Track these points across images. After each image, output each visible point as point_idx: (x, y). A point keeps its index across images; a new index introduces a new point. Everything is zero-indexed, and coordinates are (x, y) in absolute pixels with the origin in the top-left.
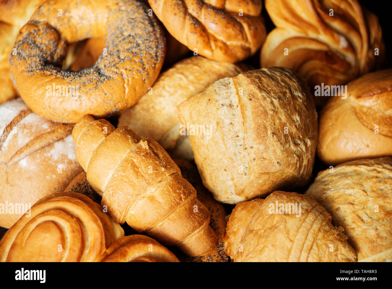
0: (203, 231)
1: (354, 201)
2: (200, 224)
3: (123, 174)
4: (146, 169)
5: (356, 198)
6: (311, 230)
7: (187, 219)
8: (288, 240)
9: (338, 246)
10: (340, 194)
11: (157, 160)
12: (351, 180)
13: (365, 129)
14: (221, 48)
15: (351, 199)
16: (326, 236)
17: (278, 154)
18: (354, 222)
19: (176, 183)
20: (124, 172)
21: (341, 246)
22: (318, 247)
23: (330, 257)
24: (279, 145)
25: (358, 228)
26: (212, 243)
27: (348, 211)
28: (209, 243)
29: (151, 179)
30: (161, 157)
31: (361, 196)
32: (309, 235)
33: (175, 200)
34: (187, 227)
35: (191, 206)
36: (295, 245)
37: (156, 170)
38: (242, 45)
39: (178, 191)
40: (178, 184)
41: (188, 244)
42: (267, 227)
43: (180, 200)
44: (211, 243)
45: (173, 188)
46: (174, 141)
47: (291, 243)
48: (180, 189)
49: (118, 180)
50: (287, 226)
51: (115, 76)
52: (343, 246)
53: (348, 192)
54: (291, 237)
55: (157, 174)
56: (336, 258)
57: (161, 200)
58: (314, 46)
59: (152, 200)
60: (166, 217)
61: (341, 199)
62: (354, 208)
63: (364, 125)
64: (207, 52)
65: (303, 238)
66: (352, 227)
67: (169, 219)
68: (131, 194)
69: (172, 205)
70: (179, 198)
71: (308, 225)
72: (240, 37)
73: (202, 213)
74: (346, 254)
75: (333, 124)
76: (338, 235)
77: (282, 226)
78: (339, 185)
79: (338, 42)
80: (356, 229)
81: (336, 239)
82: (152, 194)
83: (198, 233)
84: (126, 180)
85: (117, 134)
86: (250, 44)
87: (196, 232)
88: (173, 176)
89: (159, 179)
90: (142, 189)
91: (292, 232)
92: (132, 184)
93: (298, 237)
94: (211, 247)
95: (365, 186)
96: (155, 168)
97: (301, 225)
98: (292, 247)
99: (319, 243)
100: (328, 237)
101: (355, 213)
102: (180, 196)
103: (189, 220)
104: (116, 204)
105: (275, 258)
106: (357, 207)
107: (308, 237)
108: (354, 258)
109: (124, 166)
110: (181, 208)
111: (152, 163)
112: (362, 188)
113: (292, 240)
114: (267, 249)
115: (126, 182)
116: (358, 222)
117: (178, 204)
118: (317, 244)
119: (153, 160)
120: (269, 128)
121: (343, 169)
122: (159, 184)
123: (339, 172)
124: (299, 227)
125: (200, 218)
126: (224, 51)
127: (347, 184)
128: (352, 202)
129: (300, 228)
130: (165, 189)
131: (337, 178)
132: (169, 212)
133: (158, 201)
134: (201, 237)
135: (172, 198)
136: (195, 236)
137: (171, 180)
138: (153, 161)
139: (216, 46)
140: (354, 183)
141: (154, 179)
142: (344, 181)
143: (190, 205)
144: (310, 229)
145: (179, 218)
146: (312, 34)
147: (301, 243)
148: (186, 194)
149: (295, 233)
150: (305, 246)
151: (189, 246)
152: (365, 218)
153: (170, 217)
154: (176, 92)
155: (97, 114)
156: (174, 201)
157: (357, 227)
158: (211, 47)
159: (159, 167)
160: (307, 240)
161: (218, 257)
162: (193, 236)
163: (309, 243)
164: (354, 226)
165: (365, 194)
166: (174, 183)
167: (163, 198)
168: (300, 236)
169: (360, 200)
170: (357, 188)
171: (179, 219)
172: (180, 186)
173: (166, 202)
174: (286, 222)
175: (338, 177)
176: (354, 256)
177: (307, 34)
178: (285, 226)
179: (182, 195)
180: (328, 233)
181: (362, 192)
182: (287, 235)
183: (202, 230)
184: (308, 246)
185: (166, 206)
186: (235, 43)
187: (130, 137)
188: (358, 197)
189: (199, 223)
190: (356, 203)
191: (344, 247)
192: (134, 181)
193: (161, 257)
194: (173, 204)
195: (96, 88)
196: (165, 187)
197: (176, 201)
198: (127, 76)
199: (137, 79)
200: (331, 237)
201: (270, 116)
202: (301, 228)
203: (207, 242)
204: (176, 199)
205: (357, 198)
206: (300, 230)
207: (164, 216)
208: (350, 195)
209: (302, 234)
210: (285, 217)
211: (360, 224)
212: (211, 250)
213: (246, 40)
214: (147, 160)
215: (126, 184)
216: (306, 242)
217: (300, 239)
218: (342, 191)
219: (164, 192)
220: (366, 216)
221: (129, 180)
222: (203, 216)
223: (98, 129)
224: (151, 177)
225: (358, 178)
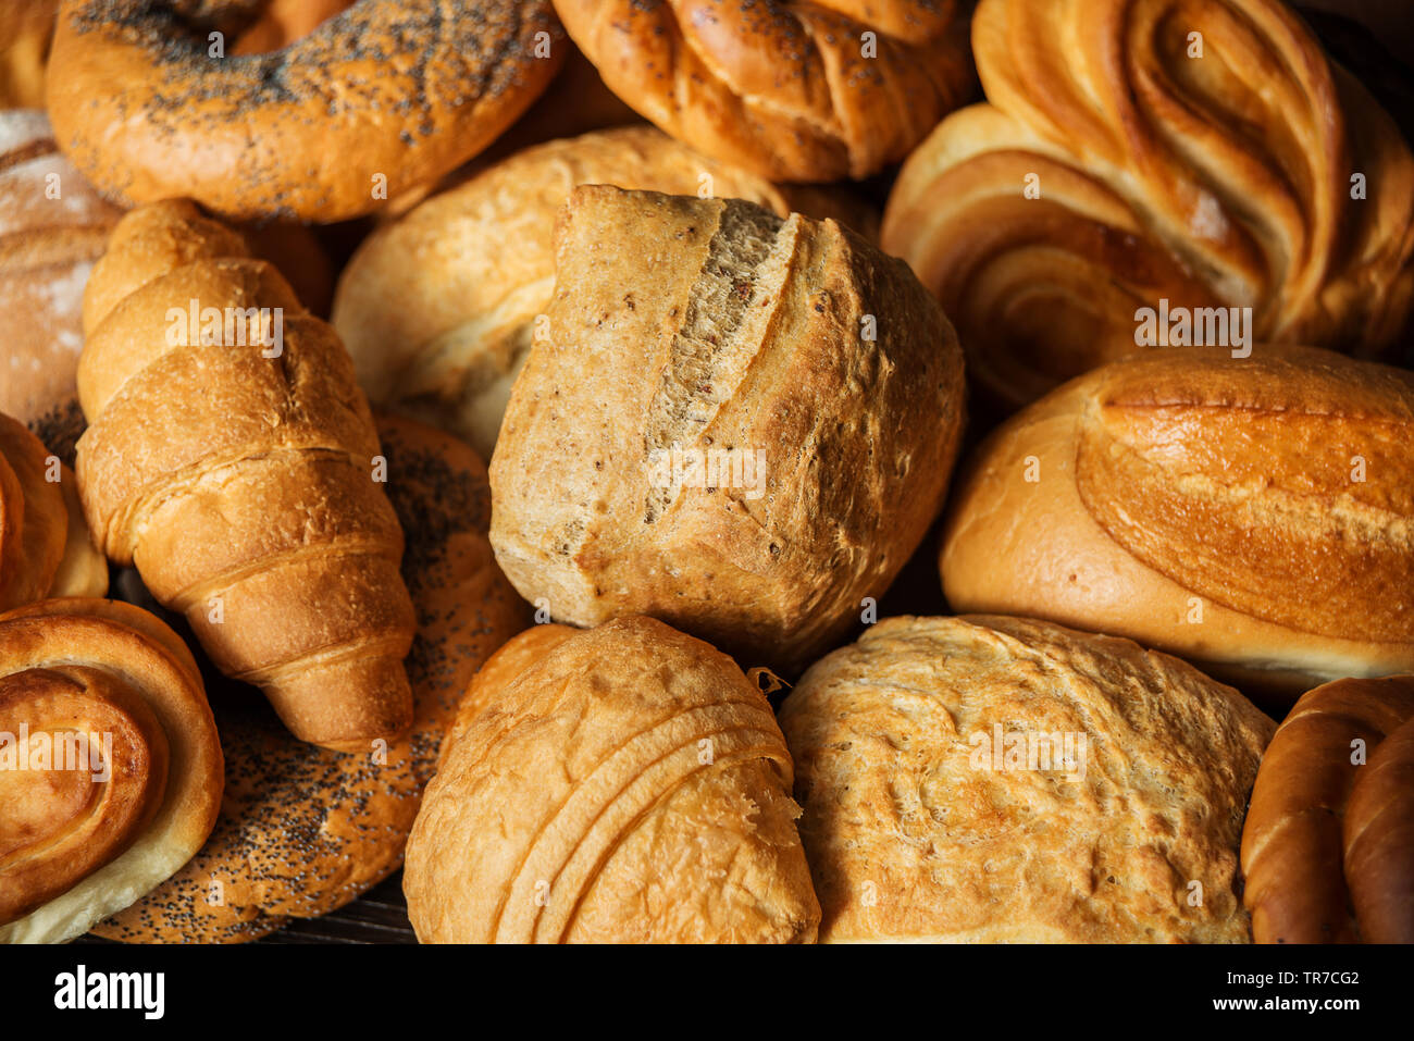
0: (350, 664)
1: (905, 739)
2: (341, 639)
3: (145, 396)
4: (221, 401)
5: (913, 730)
6: (658, 767)
7: (299, 603)
8: (560, 772)
9: (735, 853)
10: (877, 699)
11: (273, 388)
12: (940, 667)
13: (1082, 514)
14: (709, 107)
15: (899, 726)
16: (705, 807)
17: (790, 522)
18: (865, 805)
19: (309, 480)
20: (150, 390)
21: (746, 857)
22: (657, 832)
23: (690, 879)
24: (813, 499)
25: (873, 828)
26: (369, 714)
27: (870, 763)
28: (359, 713)
29: (222, 437)
30: (300, 383)
31: (933, 726)
32: (641, 780)
33: (276, 529)
34: (288, 630)
35: (336, 571)
36: (579, 794)
37: (253, 415)
38: (800, 120)
39: (300, 506)
40: (316, 486)
41: (288, 689)
42: (529, 712)
43: (294, 538)
44: (363, 715)
45: (290, 492)
46: (455, 371)
47: (564, 786)
48: (310, 502)
49: (125, 409)
50: (581, 728)
51: (306, 98)
52: (757, 863)
53: (901, 701)
54: (577, 768)
55: (248, 429)
56: (715, 891)
57: (231, 514)
58: (1080, 201)
59: (207, 507)
60: (234, 578)
61: (866, 718)
62: (890, 758)
63: (1084, 501)
64: (652, 106)
65: (614, 782)
66: (857, 819)
67: (244, 586)
68: (142, 465)
69: (259, 541)
70: (295, 528)
71: (651, 746)
72: (795, 88)
73: (362, 606)
74: (758, 893)
75: (996, 474)
76: (751, 818)
77: (562, 722)
78: (893, 672)
79: (1185, 212)
80: (863, 829)
81: (741, 832)
82: (213, 489)
83: (327, 664)
84: (144, 417)
85: (203, 271)
86: (839, 125)
87: (319, 658)
88: (312, 457)
89: (254, 448)
90: (182, 460)
91: (586, 752)
92: (156, 434)
93: (597, 775)
94: (361, 727)
95: (968, 700)
96: (253, 407)
97: (629, 739)
98: (565, 801)
99: (669, 820)
100: (712, 812)
101: (882, 777)
102: (299, 524)
103: (305, 611)
104: (97, 484)
105: (501, 816)
106: (902, 760)
107: (636, 785)
108: (788, 916)
109: (159, 373)
110: (294, 567)
111: (247, 391)
112: (953, 706)
113: (575, 777)
114: (494, 783)
115: (142, 423)
116: (879, 807)
117: (283, 547)
118: (660, 821)
119: (261, 382)
120: (818, 425)
121: (945, 629)
122: (248, 465)
123: (928, 634)
124: (616, 742)
125: (348, 618)
126: (718, 122)
127: (919, 678)
128: (896, 738)
129: (617, 748)
130: (262, 485)
131: (904, 648)
132: (241, 562)
133: (222, 516)
134: (336, 682)
135: (269, 521)
136: (313, 670)
137: (294, 465)
138: (258, 385)
139: (694, 97)
140: (941, 682)
141: (231, 442)
142: (915, 664)
143: (333, 565)
144: (653, 763)
145: (273, 594)
146: (1097, 162)
147: (599, 798)
148: (327, 528)
149: (593, 759)
150: (613, 810)
151: (291, 697)
152: (910, 802)
153: (250, 582)
154: (517, 213)
155: (214, 204)
156: (272, 533)
157: (870, 825)
158: (672, 95)
159: (268, 409)
160: (625, 796)
161: (406, 775)
162: (306, 668)
163: (628, 806)
164: (861, 816)
165: (949, 725)
166: (304, 478)
167: (241, 513)
168: (608, 775)
169: (924, 741)
170: (934, 698)
171: (272, 598)
172: (316, 495)
173: (245, 527)
174: (583, 714)
175: (912, 647)
176: (788, 911)
177: (1078, 155)
178: (574, 729)
179: (308, 525)
180: (717, 802)
181: (943, 716)
182: (562, 755)
183: (343, 659)
184: (623, 815)
185: (240, 541)
186: (779, 107)
187: (240, 292)
188: (923, 727)
189: (335, 631)
190: (907, 747)
191: (761, 866)
192: (167, 427)
193: (150, 691)
194: (264, 541)
195: (231, 116)
196: (263, 480)
197: (280, 533)
198: (347, 108)
199: (377, 129)
200: (718, 817)
201: (843, 394)
202: (624, 749)
203: (350, 705)
204: (282, 530)
205: (919, 730)
206: (617, 755)
207: (226, 570)
208: (903, 714)
209: (615, 770)
210: (590, 696)
211: (884, 816)
212: (360, 738)
213: (828, 108)
214: (237, 376)
215: (139, 427)
216: (619, 801)
217: (602, 784)
218: (886, 692)
219: (253, 496)
220: (918, 799)
221: (152, 421)
222: (362, 616)
223: (164, 244)
224: (223, 430)
225: (963, 670)
